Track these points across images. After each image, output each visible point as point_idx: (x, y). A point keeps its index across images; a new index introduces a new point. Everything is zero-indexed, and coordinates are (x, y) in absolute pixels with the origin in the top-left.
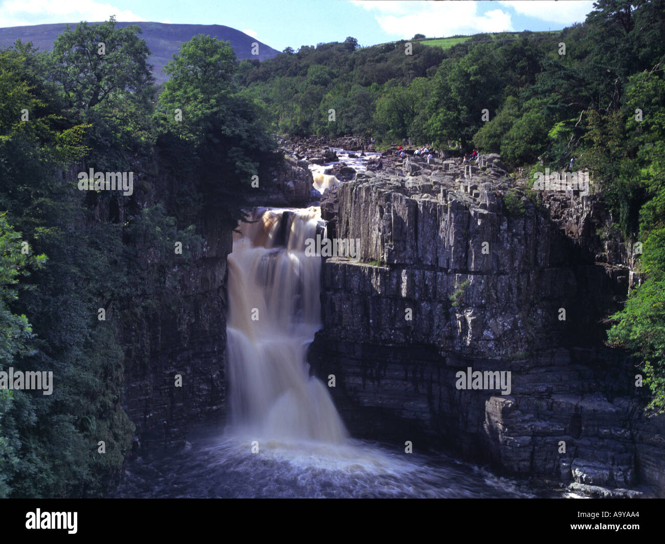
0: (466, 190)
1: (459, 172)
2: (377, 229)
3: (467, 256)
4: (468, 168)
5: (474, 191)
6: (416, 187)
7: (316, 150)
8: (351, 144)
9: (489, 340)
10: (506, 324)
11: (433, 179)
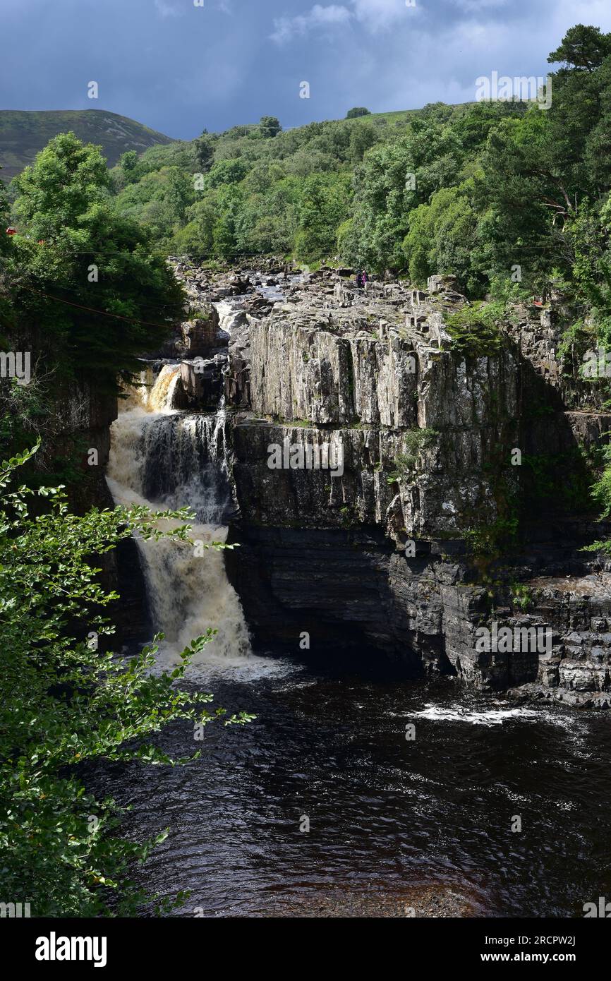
0: (412, 323)
1: (404, 298)
2: (301, 380)
3: (416, 410)
4: (415, 294)
5: (423, 325)
6: (347, 322)
7: (223, 276)
8: (271, 264)
9: (450, 515)
10: (470, 494)
11: (369, 310)
